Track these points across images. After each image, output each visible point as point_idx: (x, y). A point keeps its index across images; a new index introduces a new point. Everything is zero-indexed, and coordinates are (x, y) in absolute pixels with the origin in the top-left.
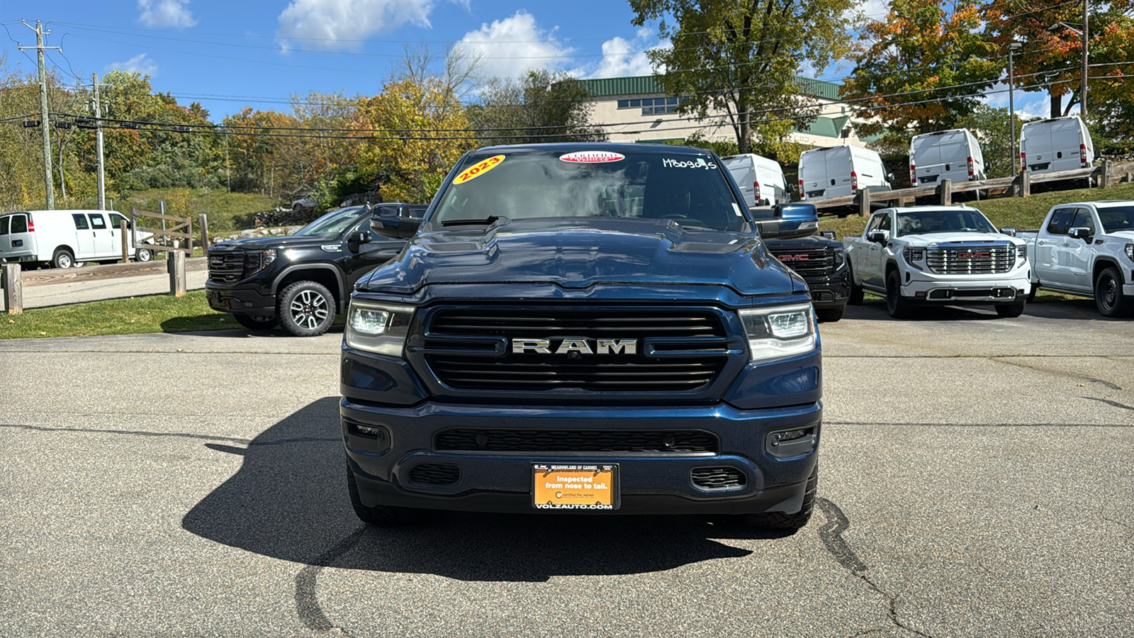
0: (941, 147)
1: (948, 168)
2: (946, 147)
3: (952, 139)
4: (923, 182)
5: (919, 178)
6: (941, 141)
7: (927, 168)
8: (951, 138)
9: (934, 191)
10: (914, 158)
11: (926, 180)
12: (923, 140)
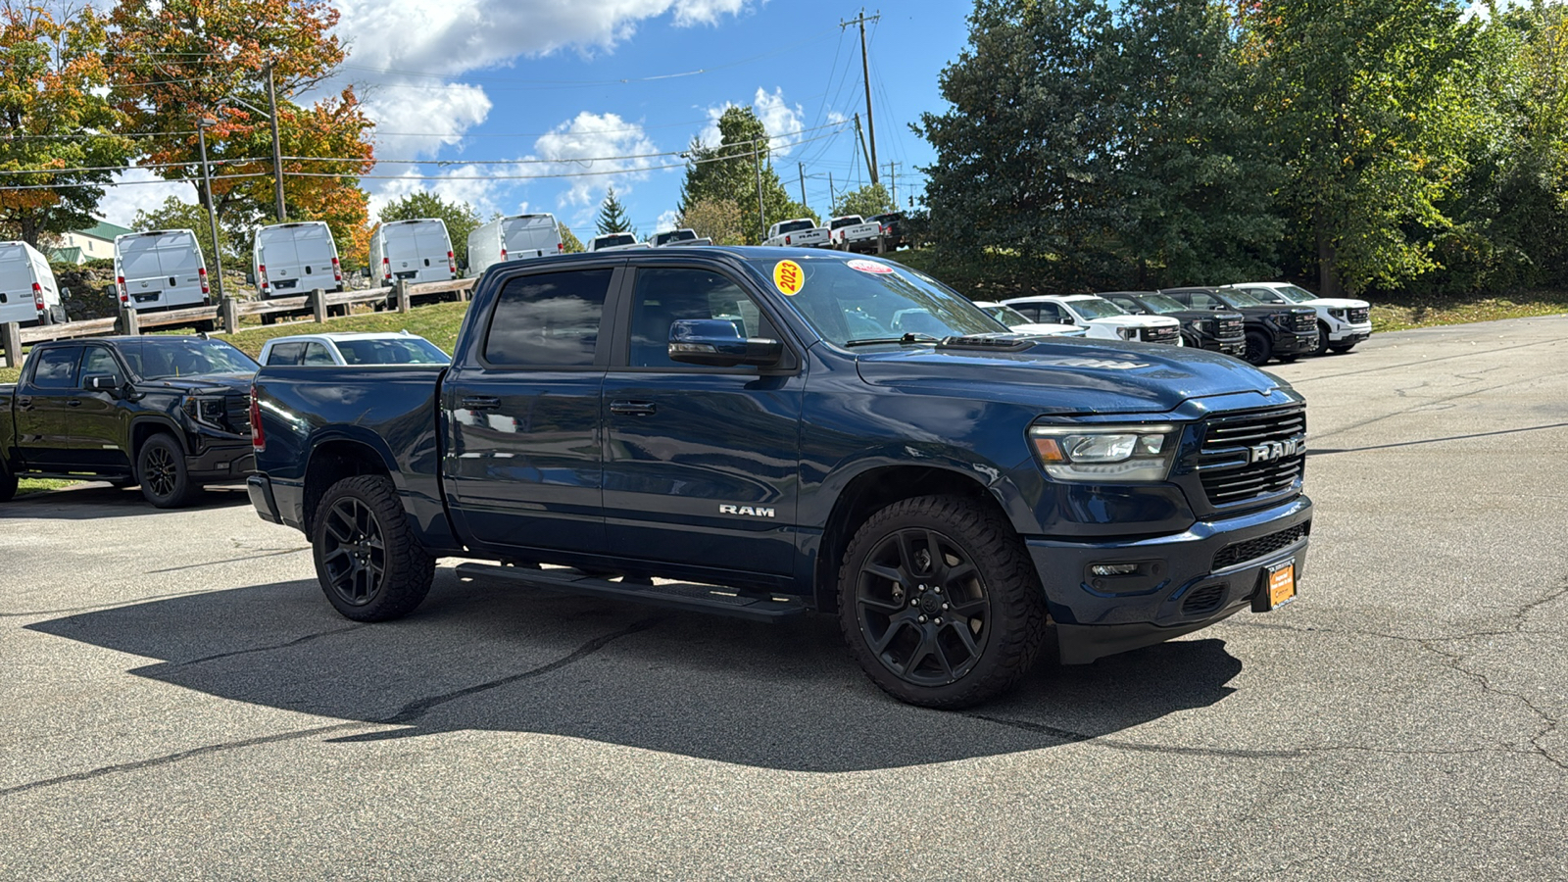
0: (160, 254)
1: (172, 282)
2: (166, 253)
3: (174, 243)
4: (138, 300)
5: (132, 295)
6: (158, 244)
7: (144, 282)
8: (172, 241)
9: (215, 313)
10: (122, 267)
11: (142, 299)
12: (133, 241)
